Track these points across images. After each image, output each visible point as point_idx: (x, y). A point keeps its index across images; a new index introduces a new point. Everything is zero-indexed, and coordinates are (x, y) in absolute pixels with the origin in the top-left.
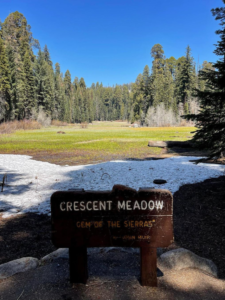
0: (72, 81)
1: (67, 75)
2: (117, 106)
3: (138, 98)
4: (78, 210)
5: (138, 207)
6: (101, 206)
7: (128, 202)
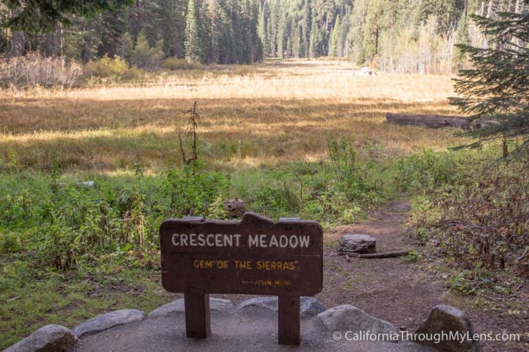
4: (196, 245)
5: (276, 243)
6: (227, 241)
7: (262, 236)
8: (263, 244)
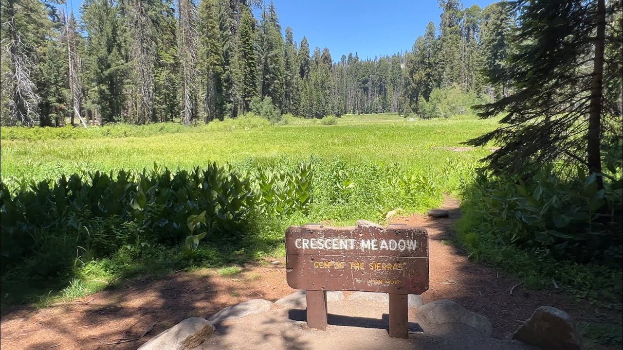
0: (311, 55)
1: (304, 45)
2: (382, 90)
3: (417, 77)
4: (315, 248)
5: (386, 247)
6: (342, 244)
7: (373, 241)
8: (375, 247)
